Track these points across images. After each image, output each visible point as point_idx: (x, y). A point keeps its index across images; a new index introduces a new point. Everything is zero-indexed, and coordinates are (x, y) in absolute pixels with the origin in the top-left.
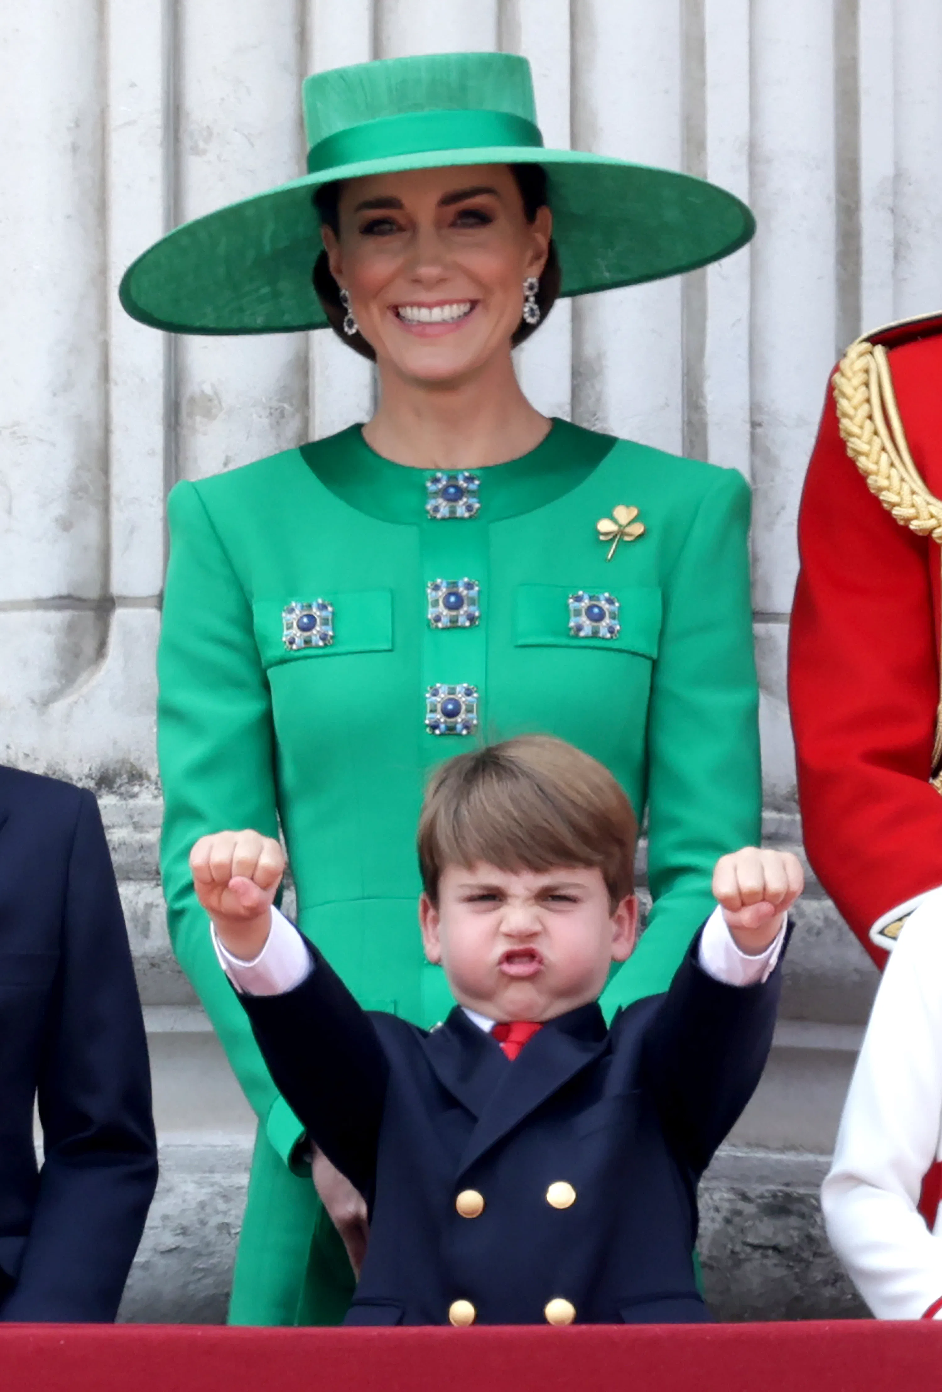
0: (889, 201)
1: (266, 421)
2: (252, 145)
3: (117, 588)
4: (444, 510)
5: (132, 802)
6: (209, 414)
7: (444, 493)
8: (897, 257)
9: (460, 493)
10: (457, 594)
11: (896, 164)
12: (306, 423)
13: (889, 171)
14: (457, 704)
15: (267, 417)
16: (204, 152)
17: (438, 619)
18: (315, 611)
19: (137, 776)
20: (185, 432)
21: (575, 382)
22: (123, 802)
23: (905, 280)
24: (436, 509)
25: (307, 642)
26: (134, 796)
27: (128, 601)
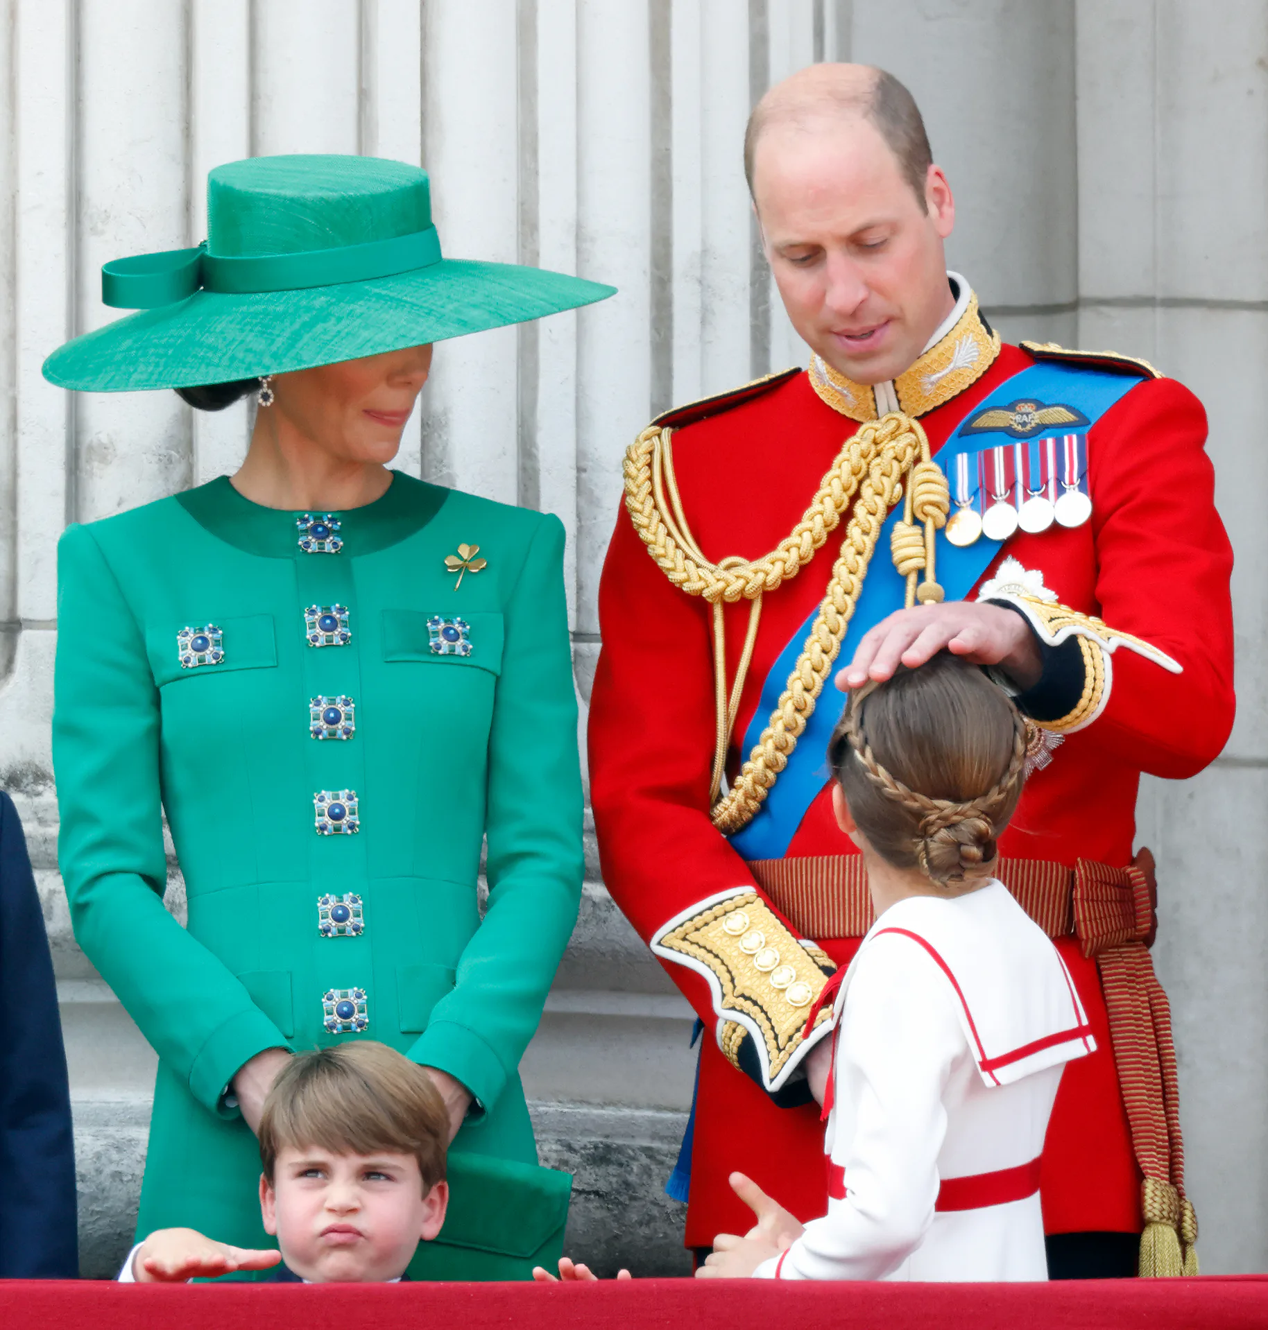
0: (698, 273)
1: (155, 467)
2: (144, 227)
3: (23, 612)
4: (314, 547)
5: (37, 800)
6: (104, 460)
7: (313, 530)
8: (704, 322)
9: (328, 532)
10: (331, 618)
11: (704, 242)
12: (191, 468)
13: (698, 248)
14: (337, 712)
15: (157, 463)
16: (102, 232)
17: (315, 639)
18: (207, 634)
19: (40, 777)
20: (83, 475)
21: (425, 433)
22: (29, 800)
23: (710, 342)
24: (307, 544)
25: (201, 660)
26: (39, 794)
27: (33, 624)
